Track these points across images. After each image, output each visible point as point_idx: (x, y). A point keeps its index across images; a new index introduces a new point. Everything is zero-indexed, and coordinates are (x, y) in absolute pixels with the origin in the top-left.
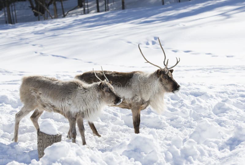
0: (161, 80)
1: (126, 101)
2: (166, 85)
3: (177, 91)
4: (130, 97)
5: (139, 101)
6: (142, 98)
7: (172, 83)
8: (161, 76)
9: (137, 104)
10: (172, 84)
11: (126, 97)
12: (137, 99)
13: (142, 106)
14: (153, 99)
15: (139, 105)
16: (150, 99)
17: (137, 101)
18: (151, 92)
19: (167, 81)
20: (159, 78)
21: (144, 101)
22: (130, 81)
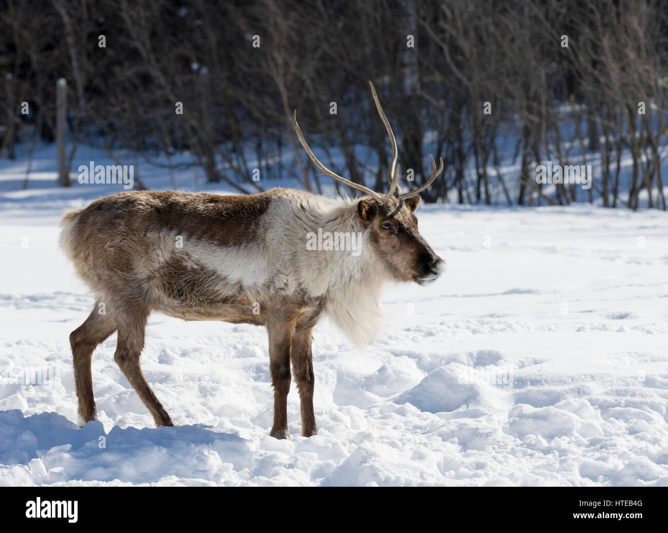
0: (374, 239)
1: (249, 293)
2: (392, 255)
3: (431, 277)
4: (262, 280)
5: (291, 291)
6: (300, 284)
7: (412, 250)
8: (376, 222)
9: (285, 300)
10: (411, 254)
11: (248, 282)
12: (283, 286)
13: (303, 310)
14: (337, 295)
15: (291, 306)
16: (328, 291)
17: (283, 293)
18: (335, 271)
19: (395, 240)
20: (368, 230)
21: (305, 293)
22: (261, 222)
